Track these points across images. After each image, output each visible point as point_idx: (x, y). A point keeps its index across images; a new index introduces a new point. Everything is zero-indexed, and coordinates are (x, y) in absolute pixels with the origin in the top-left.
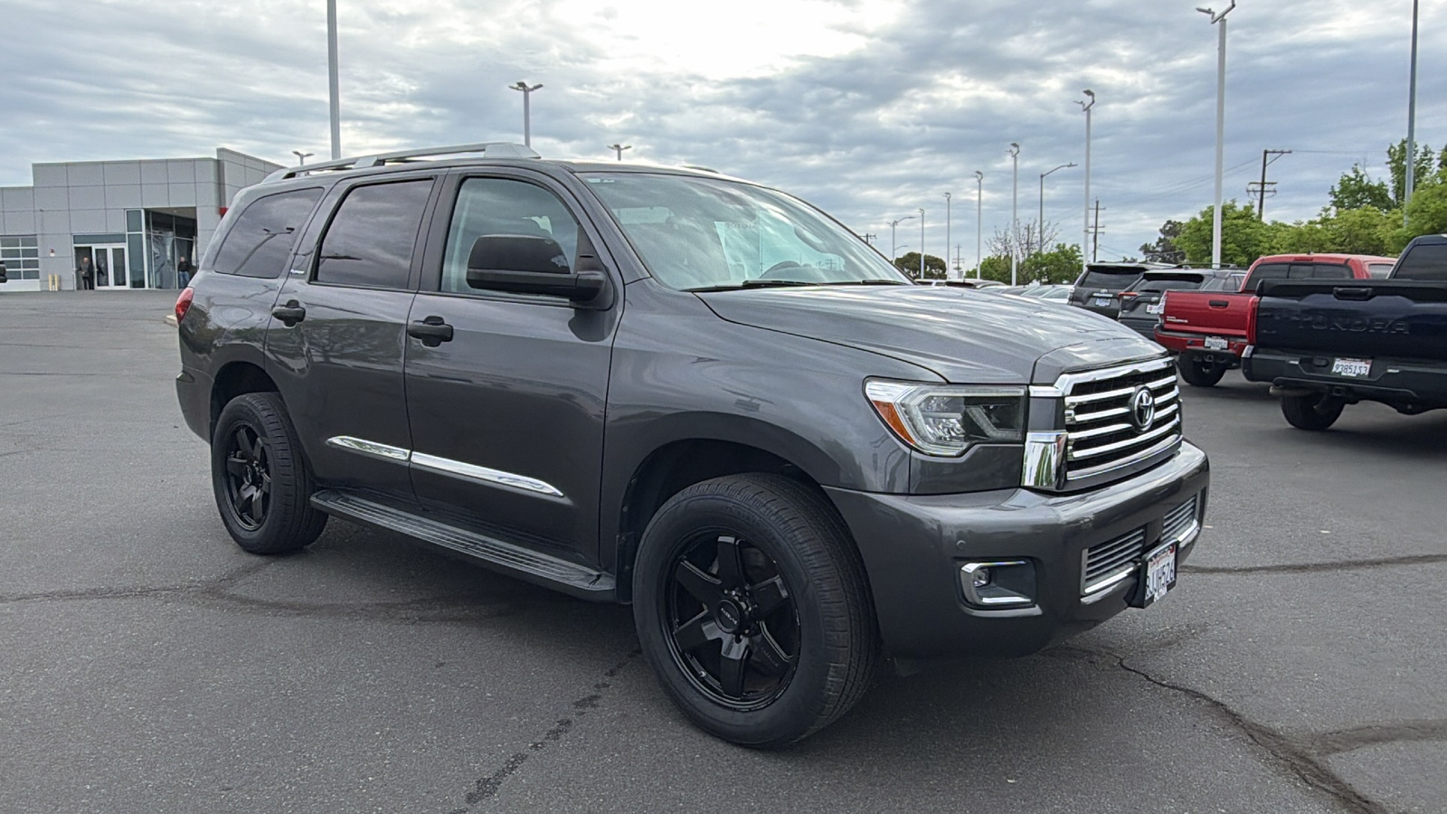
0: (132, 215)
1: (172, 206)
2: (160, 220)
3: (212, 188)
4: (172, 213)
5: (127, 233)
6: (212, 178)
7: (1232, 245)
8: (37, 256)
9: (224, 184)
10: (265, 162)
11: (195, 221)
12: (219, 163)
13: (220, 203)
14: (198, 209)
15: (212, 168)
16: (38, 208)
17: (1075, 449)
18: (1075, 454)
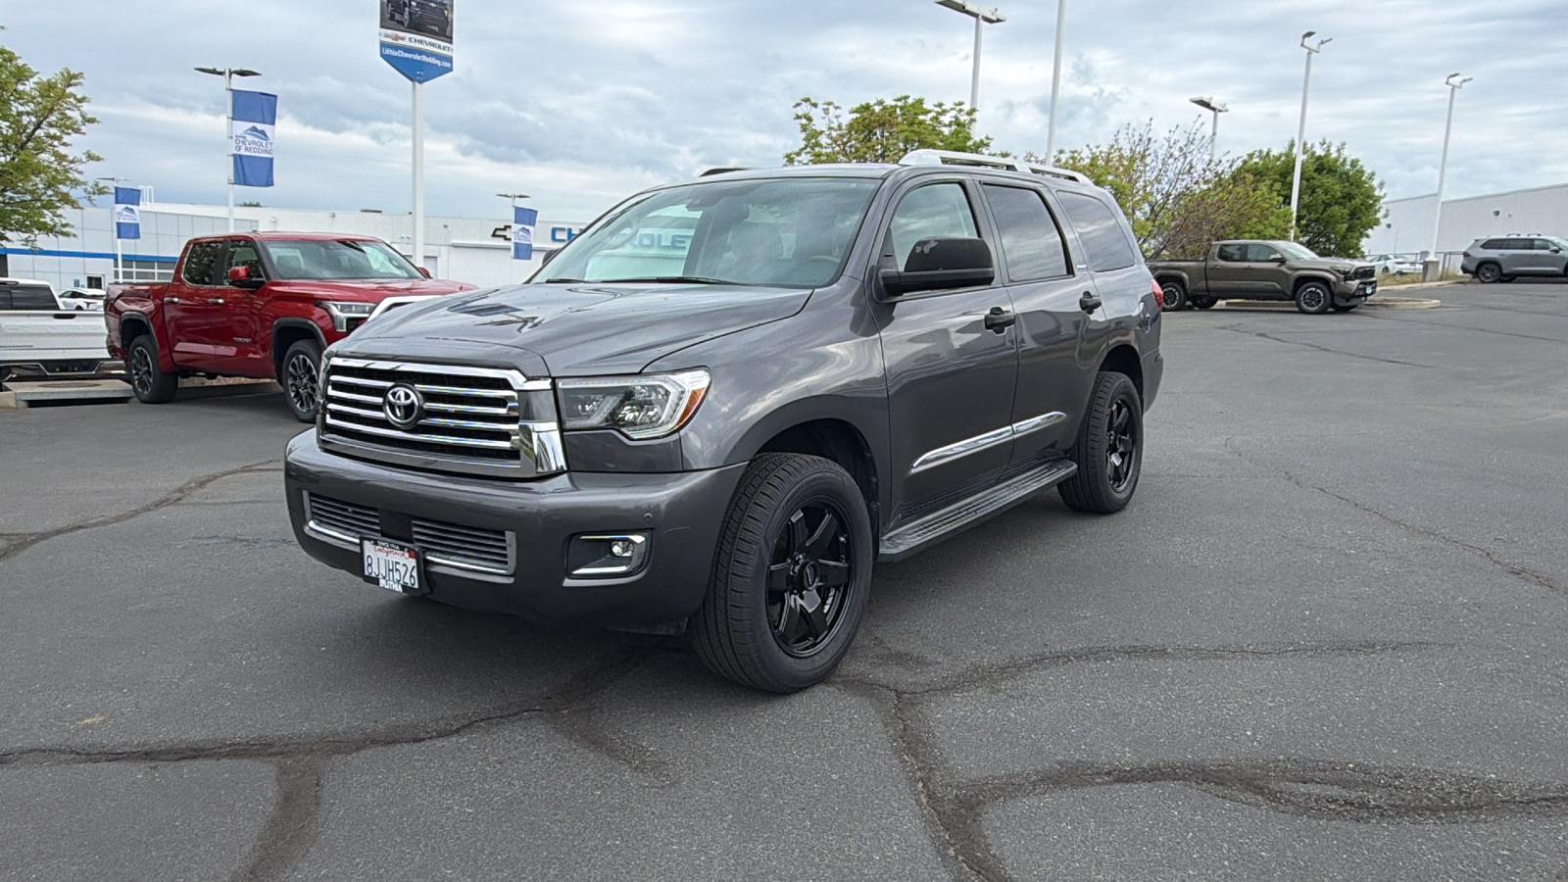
17: (332, 417)
18: (330, 421)
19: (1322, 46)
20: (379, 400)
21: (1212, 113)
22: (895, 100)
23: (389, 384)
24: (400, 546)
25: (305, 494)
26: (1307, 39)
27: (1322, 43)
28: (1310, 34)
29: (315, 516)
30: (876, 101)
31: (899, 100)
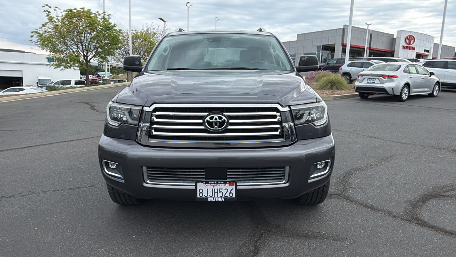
0: (318, 47)
1: (329, 43)
2: (325, 48)
3: (341, 37)
4: (329, 46)
5: (317, 52)
6: (341, 34)
8: (295, 59)
9: (344, 36)
10: (359, 28)
11: (334, 48)
12: (344, 29)
13: (342, 42)
14: (336, 44)
15: (342, 31)
16: (297, 46)
17: (155, 131)
18: (155, 133)
19: (191, 6)
20: (201, 121)
21: (164, 22)
22: (80, 9)
23: (207, 114)
24: (224, 182)
25: (145, 168)
26: (187, 4)
27: (191, 5)
28: (188, 3)
29: (149, 177)
30: (74, 8)
31: (82, 9)
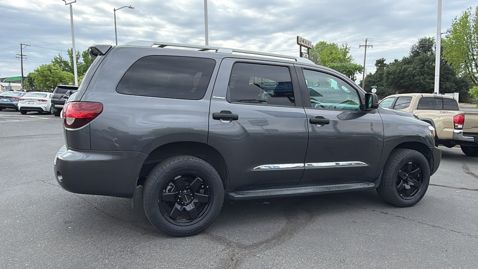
7: (57, 79)
